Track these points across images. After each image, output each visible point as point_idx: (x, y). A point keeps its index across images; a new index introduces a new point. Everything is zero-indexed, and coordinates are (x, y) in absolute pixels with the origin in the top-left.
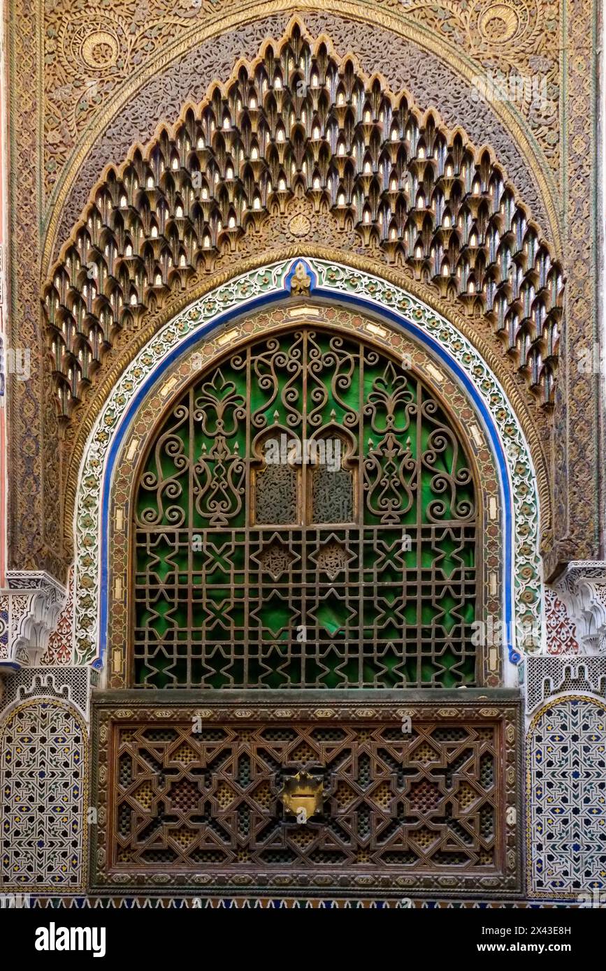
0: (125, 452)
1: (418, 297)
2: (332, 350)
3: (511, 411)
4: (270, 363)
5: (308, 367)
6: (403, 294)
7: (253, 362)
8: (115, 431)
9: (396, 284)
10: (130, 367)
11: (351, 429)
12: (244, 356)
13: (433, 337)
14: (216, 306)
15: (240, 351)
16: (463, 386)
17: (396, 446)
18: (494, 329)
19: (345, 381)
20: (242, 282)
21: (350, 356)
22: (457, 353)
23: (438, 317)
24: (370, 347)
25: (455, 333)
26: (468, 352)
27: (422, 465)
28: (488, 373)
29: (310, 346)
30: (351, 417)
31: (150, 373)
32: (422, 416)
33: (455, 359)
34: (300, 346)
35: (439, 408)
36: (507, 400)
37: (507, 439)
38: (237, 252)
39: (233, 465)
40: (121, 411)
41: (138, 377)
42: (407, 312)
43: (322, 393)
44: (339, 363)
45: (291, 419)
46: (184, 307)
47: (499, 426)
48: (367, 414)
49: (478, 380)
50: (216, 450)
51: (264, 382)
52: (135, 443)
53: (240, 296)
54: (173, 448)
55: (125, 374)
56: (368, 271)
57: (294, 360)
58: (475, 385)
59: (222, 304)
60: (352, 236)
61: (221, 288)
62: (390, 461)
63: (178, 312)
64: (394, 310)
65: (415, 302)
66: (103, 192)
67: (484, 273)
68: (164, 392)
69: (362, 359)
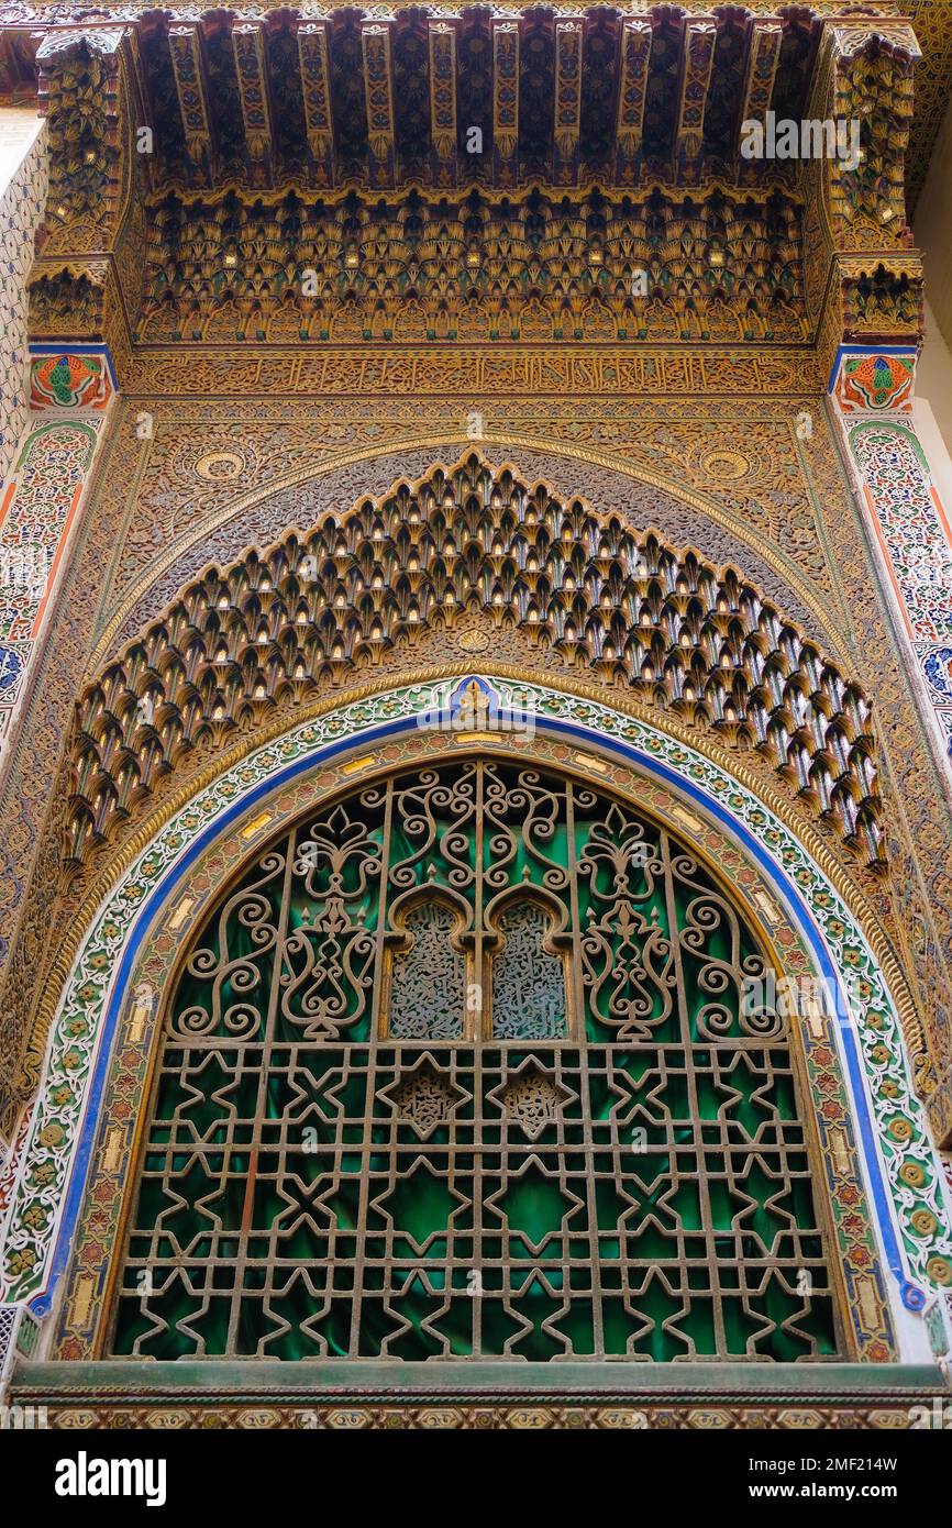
0: (167, 916)
1: (651, 724)
2: (523, 787)
3: (818, 871)
4: (425, 801)
5: (486, 807)
6: (629, 721)
7: (395, 799)
8: (157, 885)
9: (616, 709)
10: (198, 797)
11: (558, 893)
12: (382, 791)
13: (681, 773)
14: (345, 726)
15: (377, 783)
16: (735, 837)
17: (633, 919)
18: (772, 766)
19: (545, 828)
20: (387, 698)
21: (551, 795)
22: (720, 794)
23: (684, 749)
24: (581, 785)
25: (714, 769)
26: (737, 793)
27: (682, 947)
28: (772, 821)
29: (487, 781)
30: (556, 876)
31: (229, 807)
32: (674, 878)
33: (719, 801)
34: (472, 781)
35: (699, 868)
36: (809, 857)
37: (820, 911)
38: (381, 666)
39: (356, 941)
40: (173, 857)
41: (209, 811)
42: (637, 741)
43: (508, 843)
44: (534, 803)
45: (456, 876)
46: (294, 725)
47: (804, 893)
48: (584, 872)
49: (758, 829)
50: (327, 918)
51: (413, 825)
52: (187, 903)
53: (381, 714)
54: (252, 914)
55: (188, 806)
56: (576, 693)
57: (462, 797)
58: (755, 836)
59: (353, 724)
60: (550, 655)
61: (355, 705)
62: (627, 941)
63: (285, 731)
64: (618, 739)
65: (648, 731)
66: (196, 591)
67: (747, 699)
68: (249, 833)
69: (570, 800)
